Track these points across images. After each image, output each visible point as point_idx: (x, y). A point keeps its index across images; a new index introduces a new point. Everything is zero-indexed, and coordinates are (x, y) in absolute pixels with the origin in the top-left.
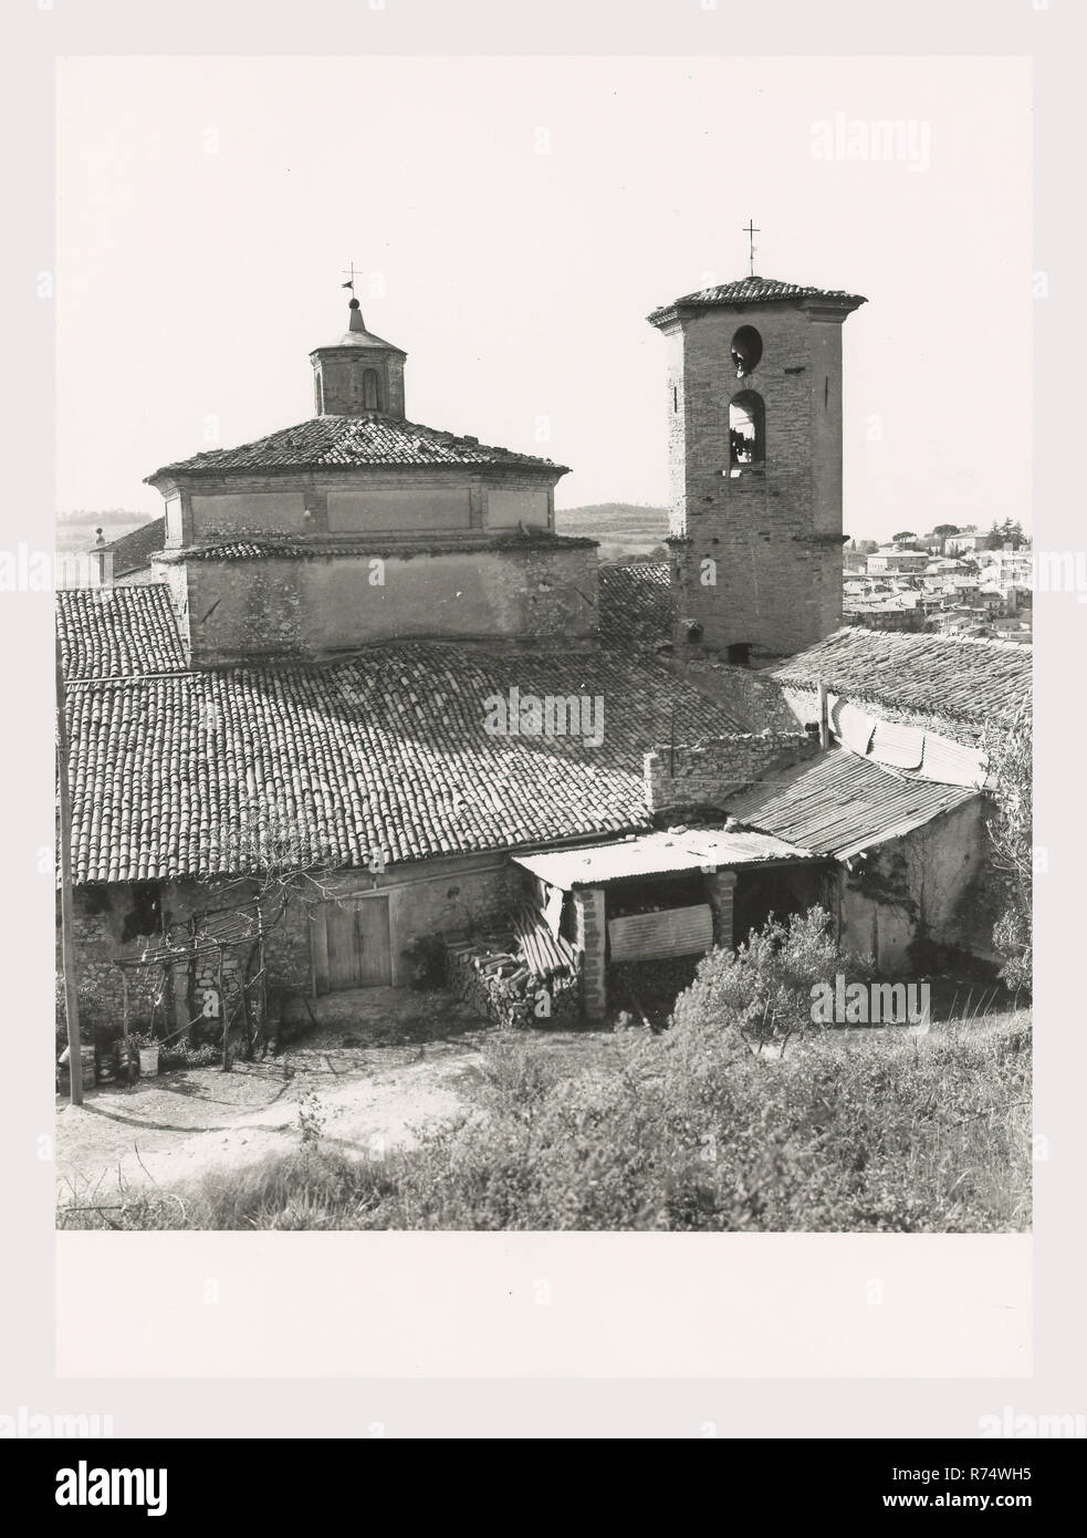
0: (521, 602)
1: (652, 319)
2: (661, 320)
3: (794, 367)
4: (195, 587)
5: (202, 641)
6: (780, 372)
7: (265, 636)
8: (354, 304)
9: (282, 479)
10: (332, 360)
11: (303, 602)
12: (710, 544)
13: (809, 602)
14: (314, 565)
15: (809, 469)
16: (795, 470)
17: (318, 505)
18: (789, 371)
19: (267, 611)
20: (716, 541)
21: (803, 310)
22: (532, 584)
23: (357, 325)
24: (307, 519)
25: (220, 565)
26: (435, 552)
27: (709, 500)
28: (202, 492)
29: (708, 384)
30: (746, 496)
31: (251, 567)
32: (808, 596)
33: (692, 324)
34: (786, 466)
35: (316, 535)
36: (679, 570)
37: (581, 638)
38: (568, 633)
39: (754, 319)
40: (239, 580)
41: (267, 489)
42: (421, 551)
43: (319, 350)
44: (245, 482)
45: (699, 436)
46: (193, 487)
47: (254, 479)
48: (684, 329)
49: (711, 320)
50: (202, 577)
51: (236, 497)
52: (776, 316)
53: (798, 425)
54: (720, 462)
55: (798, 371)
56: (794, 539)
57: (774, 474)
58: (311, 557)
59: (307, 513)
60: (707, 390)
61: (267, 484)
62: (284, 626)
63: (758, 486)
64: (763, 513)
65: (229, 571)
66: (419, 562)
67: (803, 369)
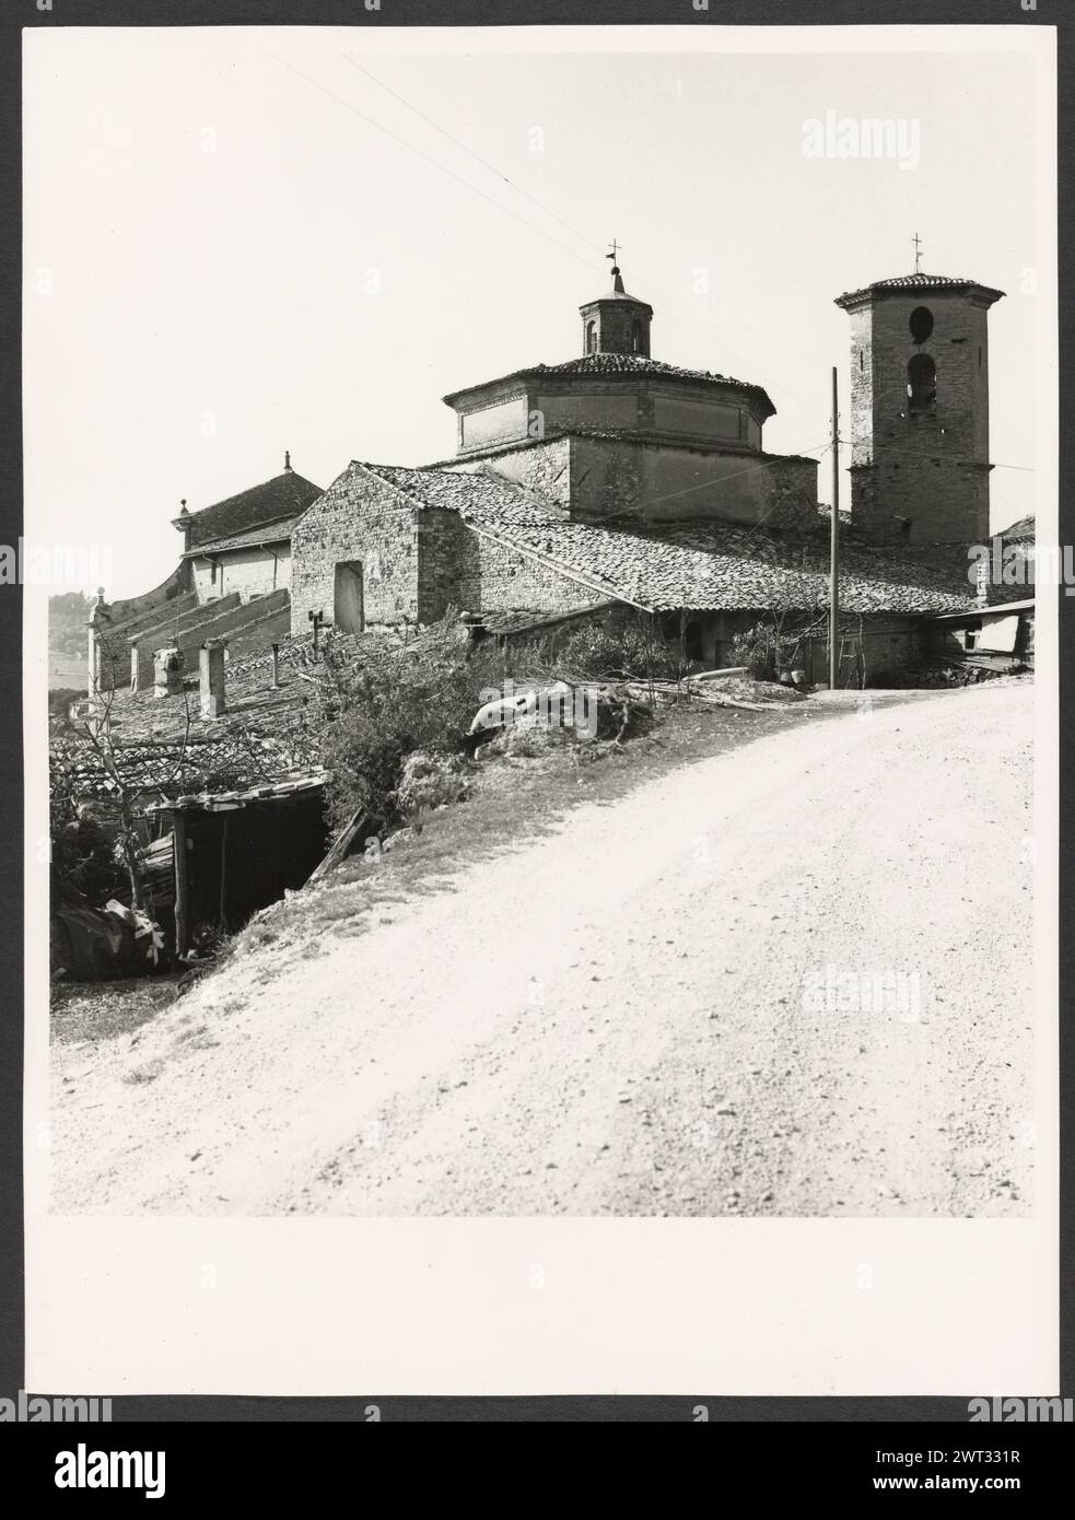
0: (773, 499)
1: (838, 301)
2: (848, 303)
3: (959, 338)
4: (574, 457)
5: (578, 501)
6: (949, 341)
7: (616, 503)
8: (616, 271)
9: (621, 384)
10: (610, 310)
11: (641, 479)
12: (891, 469)
13: (970, 512)
14: (648, 452)
15: (971, 413)
16: (959, 413)
17: (646, 405)
18: (954, 341)
19: (618, 483)
20: (897, 467)
21: (966, 298)
22: (779, 488)
23: (619, 287)
24: (639, 416)
25: (591, 443)
26: (723, 453)
27: (892, 435)
28: (549, 393)
29: (891, 349)
30: (922, 432)
31: (609, 447)
32: (970, 507)
33: (879, 305)
34: (953, 410)
35: (646, 429)
36: (863, 490)
37: (807, 533)
38: (800, 528)
39: (929, 303)
40: (602, 454)
41: (607, 392)
42: (715, 451)
43: (600, 301)
44: (588, 386)
45: (884, 387)
46: (540, 389)
47: (597, 384)
48: (873, 308)
49: (892, 301)
50: (579, 449)
51: (579, 398)
52: (943, 301)
53: (962, 380)
54: (901, 407)
55: (961, 341)
56: (959, 464)
57: (943, 416)
58: (647, 444)
59: (640, 413)
60: (891, 353)
61: (607, 388)
62: (628, 497)
63: (931, 425)
64: (935, 445)
65: (595, 448)
66: (712, 459)
67: (965, 340)
